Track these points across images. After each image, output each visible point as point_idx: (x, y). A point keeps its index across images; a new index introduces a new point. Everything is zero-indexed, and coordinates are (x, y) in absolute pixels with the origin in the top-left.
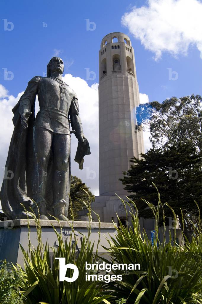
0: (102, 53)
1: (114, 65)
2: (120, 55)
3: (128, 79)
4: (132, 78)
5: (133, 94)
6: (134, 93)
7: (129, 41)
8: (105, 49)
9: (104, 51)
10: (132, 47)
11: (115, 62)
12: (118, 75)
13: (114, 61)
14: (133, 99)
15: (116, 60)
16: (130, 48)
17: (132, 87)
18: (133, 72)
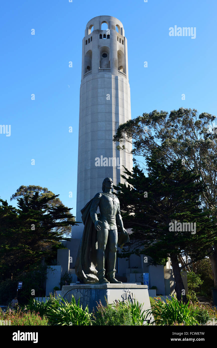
0: (87, 41)
1: (101, 59)
2: (110, 48)
3: (118, 80)
4: (123, 79)
5: (123, 99)
6: (125, 99)
7: (122, 28)
8: (92, 37)
9: (89, 39)
10: (125, 37)
11: (103, 56)
12: (106, 75)
13: (102, 54)
14: (123, 107)
15: (105, 54)
16: (122, 39)
17: (123, 91)
18: (125, 71)
